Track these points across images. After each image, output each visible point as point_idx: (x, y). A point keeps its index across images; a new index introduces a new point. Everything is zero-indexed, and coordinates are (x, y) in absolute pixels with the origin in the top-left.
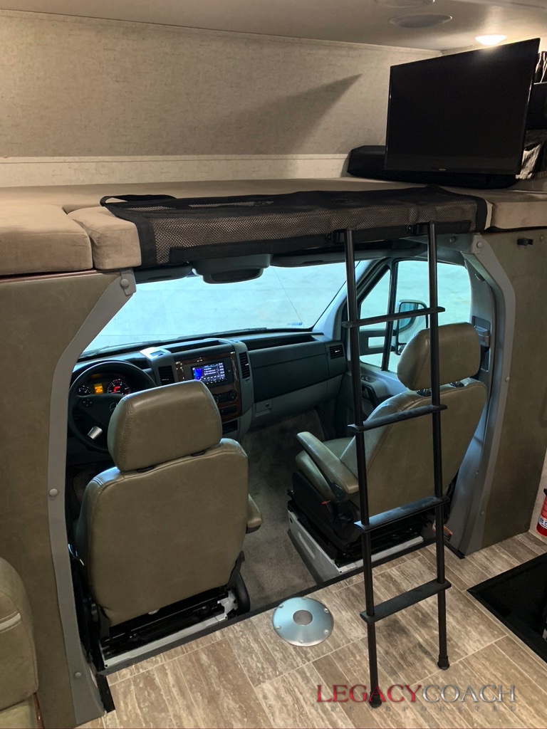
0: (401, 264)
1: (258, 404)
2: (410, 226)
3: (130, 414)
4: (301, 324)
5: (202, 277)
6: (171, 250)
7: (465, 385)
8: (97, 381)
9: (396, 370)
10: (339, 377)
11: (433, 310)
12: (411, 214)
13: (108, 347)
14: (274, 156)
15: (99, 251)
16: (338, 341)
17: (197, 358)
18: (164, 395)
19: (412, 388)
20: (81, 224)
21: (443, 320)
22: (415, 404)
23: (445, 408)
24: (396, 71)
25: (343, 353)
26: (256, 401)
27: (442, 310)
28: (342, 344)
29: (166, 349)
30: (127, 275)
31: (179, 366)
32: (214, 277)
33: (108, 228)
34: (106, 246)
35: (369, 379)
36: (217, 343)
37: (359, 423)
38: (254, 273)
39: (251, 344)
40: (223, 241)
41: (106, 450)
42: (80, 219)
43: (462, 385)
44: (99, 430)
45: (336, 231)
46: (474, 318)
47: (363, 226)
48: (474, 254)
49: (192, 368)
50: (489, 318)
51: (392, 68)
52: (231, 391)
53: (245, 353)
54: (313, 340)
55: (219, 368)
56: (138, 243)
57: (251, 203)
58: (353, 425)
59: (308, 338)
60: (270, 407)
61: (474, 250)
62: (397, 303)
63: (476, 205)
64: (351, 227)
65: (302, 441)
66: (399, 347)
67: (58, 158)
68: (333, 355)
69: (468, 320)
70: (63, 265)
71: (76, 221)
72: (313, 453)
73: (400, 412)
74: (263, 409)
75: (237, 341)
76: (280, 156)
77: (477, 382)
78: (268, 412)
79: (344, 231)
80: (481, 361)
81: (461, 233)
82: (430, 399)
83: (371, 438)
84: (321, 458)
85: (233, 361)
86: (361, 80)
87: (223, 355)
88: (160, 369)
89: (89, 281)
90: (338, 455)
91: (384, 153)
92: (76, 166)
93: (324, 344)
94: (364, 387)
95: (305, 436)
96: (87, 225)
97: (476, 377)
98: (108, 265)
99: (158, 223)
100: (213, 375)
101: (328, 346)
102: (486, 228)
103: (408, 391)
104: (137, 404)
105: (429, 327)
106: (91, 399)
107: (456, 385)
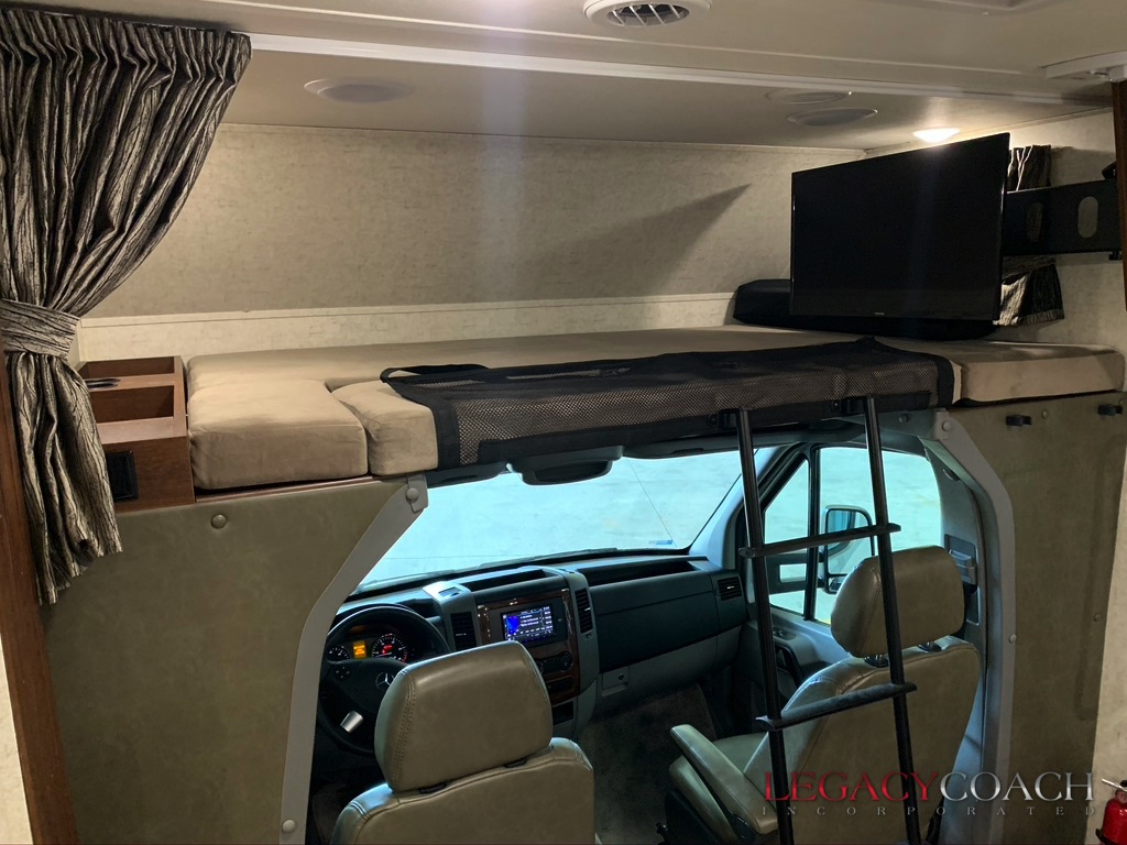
0: (825, 452)
1: (607, 674)
2: (836, 401)
3: (411, 697)
4: (670, 542)
5: (521, 475)
6: (482, 444)
7: (943, 648)
8: (357, 637)
9: (828, 621)
10: (737, 630)
11: (882, 528)
12: (837, 384)
13: (375, 581)
14: (624, 299)
15: (377, 449)
16: (732, 571)
17: (511, 599)
18: (464, 666)
19: (857, 654)
20: (353, 409)
21: (898, 543)
22: (863, 681)
23: (914, 688)
24: (800, 180)
25: (740, 590)
26: (602, 671)
27: (896, 528)
28: (738, 575)
29: (463, 584)
30: (418, 482)
31: (482, 611)
32: (538, 475)
33: (393, 416)
34: (389, 441)
35: (785, 633)
36: (540, 574)
37: (774, 712)
38: (600, 469)
39: (594, 576)
40: (557, 429)
41: (371, 751)
42: (351, 402)
43: (937, 648)
44: (358, 718)
45: (723, 412)
46: (947, 538)
47: (764, 403)
48: (938, 441)
49: (502, 615)
50: (973, 539)
51: (796, 176)
52: (562, 654)
53: (585, 590)
54: (692, 569)
55: (544, 616)
56: (433, 436)
57: (597, 372)
58: (765, 718)
59: (683, 565)
60: (625, 679)
61: (939, 434)
62: (823, 511)
63: (935, 368)
64: (747, 406)
65: (680, 740)
66: (830, 580)
67: (319, 309)
68: (726, 595)
69: (938, 542)
70: (326, 470)
71: (344, 404)
72: (698, 761)
73: (840, 696)
74: (613, 684)
75: (571, 570)
76: (634, 299)
77: (962, 644)
78: (622, 688)
79: (736, 411)
80: (966, 608)
81: (915, 409)
82: (887, 671)
83: (794, 739)
84: (713, 771)
85: (565, 603)
86: (750, 192)
87: (550, 594)
88: (455, 617)
89: (361, 492)
90: (740, 765)
91: (788, 290)
92: (343, 319)
93: (710, 575)
94: (779, 647)
95: (684, 731)
96: (362, 409)
97: (959, 634)
98: (390, 468)
99: (462, 406)
100: (534, 627)
101: (715, 579)
102: (954, 401)
103: (850, 658)
104: (421, 682)
105: (877, 554)
106: (348, 666)
107: (925, 647)
